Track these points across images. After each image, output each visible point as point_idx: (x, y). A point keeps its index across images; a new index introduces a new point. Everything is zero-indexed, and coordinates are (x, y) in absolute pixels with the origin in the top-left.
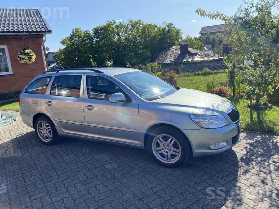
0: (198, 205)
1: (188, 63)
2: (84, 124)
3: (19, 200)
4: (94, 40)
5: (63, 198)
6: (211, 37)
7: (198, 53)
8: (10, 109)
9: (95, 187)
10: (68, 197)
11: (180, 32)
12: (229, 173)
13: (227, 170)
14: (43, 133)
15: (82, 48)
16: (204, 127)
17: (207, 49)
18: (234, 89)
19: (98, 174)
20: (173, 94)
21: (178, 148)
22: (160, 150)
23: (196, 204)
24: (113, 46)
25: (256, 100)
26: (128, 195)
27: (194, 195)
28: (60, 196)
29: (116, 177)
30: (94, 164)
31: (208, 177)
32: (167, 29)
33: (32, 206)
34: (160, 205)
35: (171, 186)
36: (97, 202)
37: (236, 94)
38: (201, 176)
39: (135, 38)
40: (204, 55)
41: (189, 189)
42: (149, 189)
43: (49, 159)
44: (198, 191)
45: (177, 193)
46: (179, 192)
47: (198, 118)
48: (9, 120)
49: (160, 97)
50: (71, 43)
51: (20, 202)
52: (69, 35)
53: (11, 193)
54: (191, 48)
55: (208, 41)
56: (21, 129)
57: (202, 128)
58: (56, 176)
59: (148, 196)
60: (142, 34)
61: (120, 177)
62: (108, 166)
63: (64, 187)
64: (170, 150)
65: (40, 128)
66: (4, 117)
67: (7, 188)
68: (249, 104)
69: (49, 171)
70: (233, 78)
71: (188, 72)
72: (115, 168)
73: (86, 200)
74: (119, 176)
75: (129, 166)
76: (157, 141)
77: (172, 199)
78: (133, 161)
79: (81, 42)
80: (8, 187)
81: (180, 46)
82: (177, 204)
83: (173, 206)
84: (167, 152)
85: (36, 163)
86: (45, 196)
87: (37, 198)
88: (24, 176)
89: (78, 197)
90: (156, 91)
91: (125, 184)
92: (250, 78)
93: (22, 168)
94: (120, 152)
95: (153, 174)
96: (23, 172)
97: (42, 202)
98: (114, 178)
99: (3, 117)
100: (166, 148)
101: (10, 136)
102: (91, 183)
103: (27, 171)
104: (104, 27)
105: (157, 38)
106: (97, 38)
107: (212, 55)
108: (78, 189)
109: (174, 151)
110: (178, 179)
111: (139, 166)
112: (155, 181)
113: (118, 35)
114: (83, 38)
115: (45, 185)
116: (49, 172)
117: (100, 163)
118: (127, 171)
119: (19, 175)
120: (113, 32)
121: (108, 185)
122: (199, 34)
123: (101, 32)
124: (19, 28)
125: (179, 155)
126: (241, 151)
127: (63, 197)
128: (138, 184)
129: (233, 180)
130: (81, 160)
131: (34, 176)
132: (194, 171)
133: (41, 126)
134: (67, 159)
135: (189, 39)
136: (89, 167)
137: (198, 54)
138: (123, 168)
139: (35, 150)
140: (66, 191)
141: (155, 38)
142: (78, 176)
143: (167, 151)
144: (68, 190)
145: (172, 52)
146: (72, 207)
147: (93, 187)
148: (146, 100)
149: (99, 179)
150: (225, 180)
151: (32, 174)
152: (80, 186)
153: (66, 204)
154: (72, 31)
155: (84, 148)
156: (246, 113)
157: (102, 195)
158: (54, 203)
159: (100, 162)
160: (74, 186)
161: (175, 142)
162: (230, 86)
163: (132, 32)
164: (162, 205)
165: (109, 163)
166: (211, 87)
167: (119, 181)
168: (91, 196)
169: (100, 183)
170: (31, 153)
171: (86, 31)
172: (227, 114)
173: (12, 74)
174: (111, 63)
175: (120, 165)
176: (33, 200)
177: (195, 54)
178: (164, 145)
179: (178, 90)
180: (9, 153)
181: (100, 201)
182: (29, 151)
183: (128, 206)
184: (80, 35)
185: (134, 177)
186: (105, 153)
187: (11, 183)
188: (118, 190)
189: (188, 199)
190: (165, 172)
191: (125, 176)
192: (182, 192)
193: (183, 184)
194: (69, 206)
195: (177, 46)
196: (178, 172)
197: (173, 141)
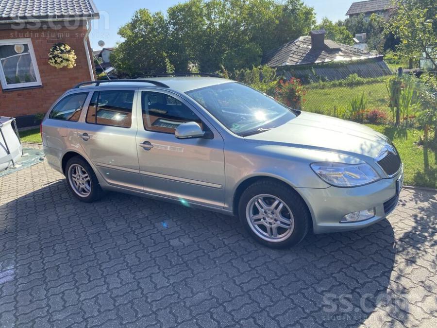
0: (315, 319)
1: (324, 66)
2: (138, 171)
3: (31, 294)
4: (171, 29)
5: (98, 295)
6: (366, 20)
7: (342, 49)
8: (37, 141)
9: (150, 278)
10: (105, 293)
11: (312, 12)
12: (375, 263)
13: (373, 256)
14: (78, 184)
15: (151, 41)
16: (335, 184)
17: (357, 41)
18: (398, 112)
19: (158, 256)
20: (286, 124)
21: (289, 218)
22: (259, 220)
23: (313, 317)
24: (200, 37)
25: (434, 133)
26: (200, 294)
27: (311, 300)
28: (93, 290)
29: (184, 262)
30: (153, 238)
31: (338, 269)
32: (290, 7)
33: (48, 305)
34: (251, 316)
35: (273, 282)
36: (150, 304)
37: (401, 121)
38: (325, 267)
39: (237, 24)
40: (351, 51)
41: (304, 289)
42: (236, 285)
43: (84, 226)
44: (319, 293)
45: (283, 294)
46: (286, 294)
47: (325, 169)
48: (33, 159)
49: (262, 129)
50: (133, 33)
51: (30, 298)
52: (131, 21)
53: (20, 281)
54: (330, 40)
55: (361, 28)
56: (49, 174)
57: (332, 185)
58: (92, 255)
59: (233, 298)
60: (249, 18)
61: (191, 262)
62: (175, 242)
63: (102, 275)
64: (276, 220)
65: (73, 175)
66: (27, 154)
67: (15, 273)
68: (421, 139)
69: (82, 246)
70: (397, 93)
71: (324, 80)
72: (186, 245)
73: (132, 300)
74: (190, 260)
75: (208, 242)
76: (255, 204)
77: (273, 306)
78: (215, 234)
79: (150, 32)
80: (17, 271)
81: (311, 37)
82: (281, 315)
83: (273, 319)
84: (270, 223)
85: (65, 231)
86: (70, 289)
87: (57, 293)
88: (43, 254)
89: (121, 294)
90: (260, 116)
91: (198, 275)
92: (425, 96)
93: (41, 241)
94: (196, 218)
95: (245, 260)
96: (42, 247)
97: (64, 300)
98: (182, 262)
99: (25, 155)
100: (268, 217)
101: (31, 186)
102: (143, 270)
103: (49, 245)
104: (186, 5)
105: (274, 23)
106: (174, 24)
107: (366, 52)
108: (123, 280)
109: (282, 222)
110: (286, 270)
111: (224, 243)
112: (247, 271)
113: (209, 19)
114: (152, 26)
115: (72, 270)
116: (81, 249)
117: (164, 236)
118: (204, 252)
119: (37, 251)
120: (201, 15)
121: (172, 275)
122: (346, 15)
123: (181, 14)
124: (49, 10)
125: (290, 229)
126: (400, 223)
127: (97, 293)
128: (220, 275)
129: (381, 276)
130: (133, 229)
131: (58, 255)
132: (315, 256)
133: (75, 173)
134: (111, 228)
135: (328, 24)
136: (144, 243)
137: (341, 51)
138: (198, 247)
139: (65, 211)
140: (103, 283)
141: (269, 22)
142: (125, 258)
143: (271, 221)
144: (107, 280)
145: (297, 47)
146: (110, 310)
147: (146, 278)
148: (238, 134)
149: (159, 264)
150: (366, 275)
151: (55, 250)
152: (126, 275)
153: (101, 304)
154: (134, 14)
155: (141, 209)
156: (416, 154)
157: (159, 292)
158: (83, 302)
159: (163, 234)
160: (116, 274)
161: (284, 207)
162: (390, 106)
163: (232, 13)
164: (255, 315)
165: (178, 237)
166: (359, 108)
167: (190, 269)
168: (142, 293)
169: (158, 271)
170: (60, 214)
171: (157, 14)
172: (378, 162)
173: (41, 86)
174: (196, 66)
175: (194, 241)
176: (51, 295)
177: (335, 51)
178: (265, 212)
179: (297, 116)
180: (27, 213)
181: (155, 302)
182: (57, 211)
183: (199, 314)
184: (147, 20)
185: (215, 262)
186: (173, 220)
187: (23, 265)
188: (186, 285)
189: (300, 307)
190: (266, 256)
191: (201, 261)
192: (290, 295)
193: (294, 279)
194: (106, 308)
195: (307, 37)
196: (288, 258)
197: (281, 206)
